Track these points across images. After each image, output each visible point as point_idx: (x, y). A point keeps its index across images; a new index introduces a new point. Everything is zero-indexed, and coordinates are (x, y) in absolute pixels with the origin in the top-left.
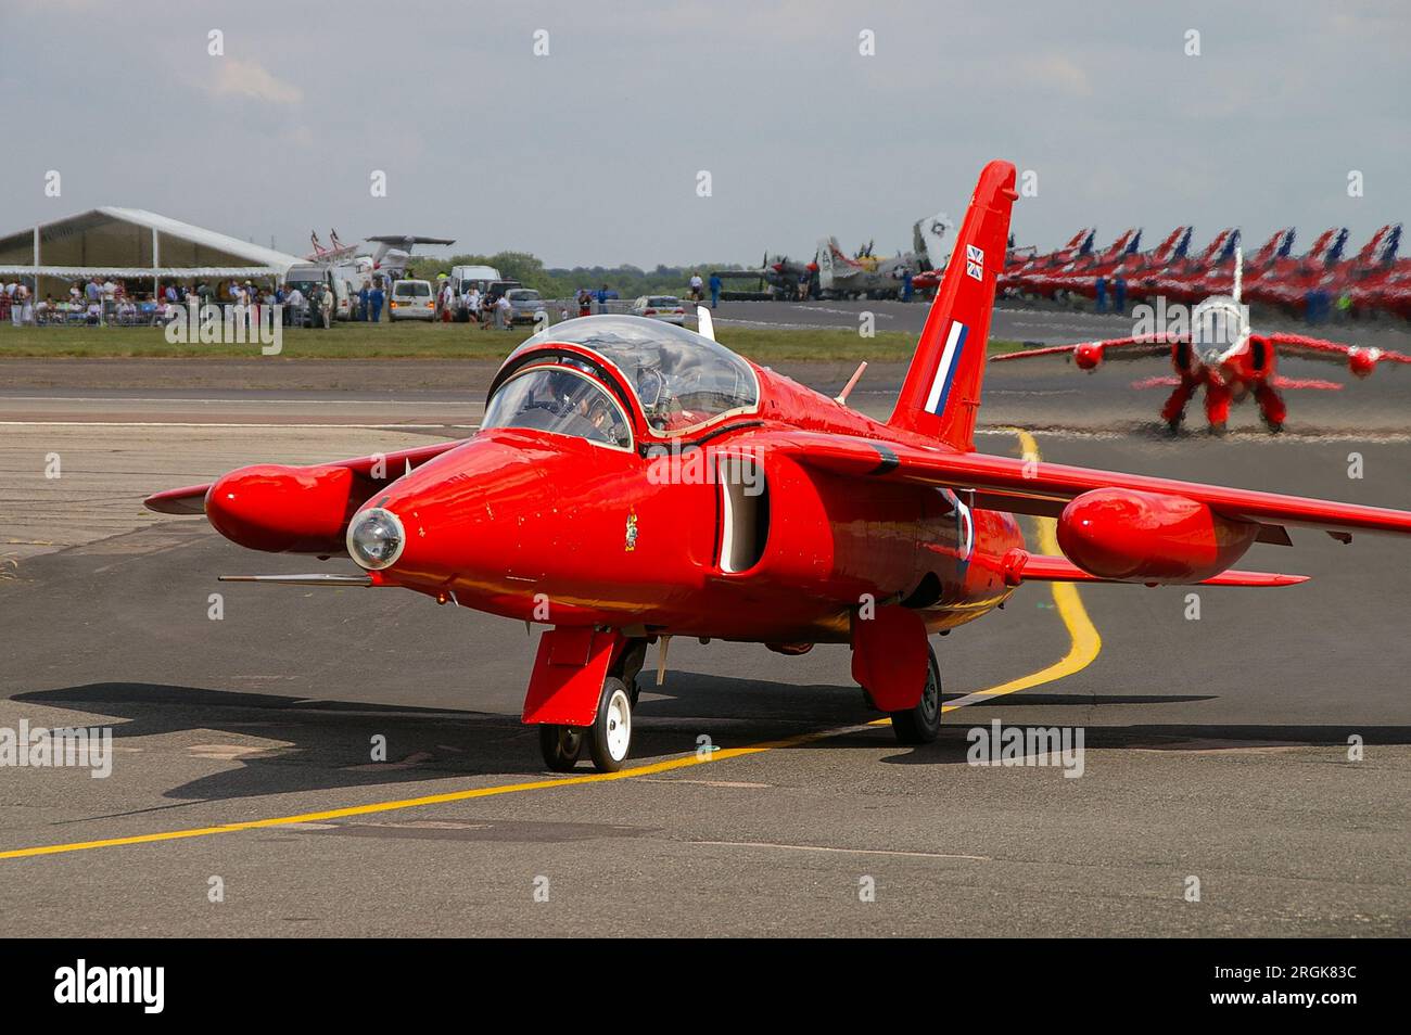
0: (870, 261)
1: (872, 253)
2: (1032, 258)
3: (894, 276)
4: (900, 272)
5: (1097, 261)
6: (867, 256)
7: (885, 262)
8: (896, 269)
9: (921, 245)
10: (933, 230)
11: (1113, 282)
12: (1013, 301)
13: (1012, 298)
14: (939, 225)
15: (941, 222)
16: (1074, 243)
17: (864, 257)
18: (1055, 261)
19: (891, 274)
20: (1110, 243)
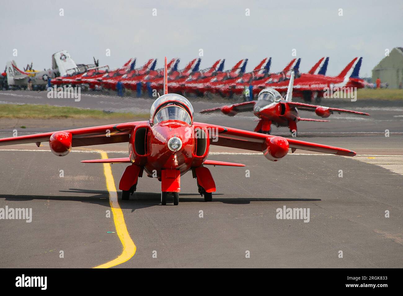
0: (32, 72)
1: (33, 68)
2: (107, 72)
3: (43, 79)
4: (46, 77)
5: (137, 73)
6: (30, 69)
7: (38, 73)
8: (44, 75)
9: (55, 66)
10: (61, 58)
11: (144, 83)
12: (99, 92)
13: (98, 90)
14: (64, 55)
15: (65, 54)
16: (126, 65)
17: (28, 70)
18: (118, 74)
19: (41, 78)
20: (143, 65)
